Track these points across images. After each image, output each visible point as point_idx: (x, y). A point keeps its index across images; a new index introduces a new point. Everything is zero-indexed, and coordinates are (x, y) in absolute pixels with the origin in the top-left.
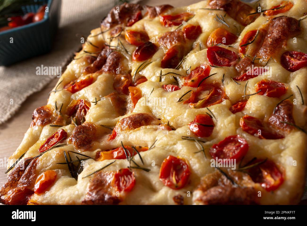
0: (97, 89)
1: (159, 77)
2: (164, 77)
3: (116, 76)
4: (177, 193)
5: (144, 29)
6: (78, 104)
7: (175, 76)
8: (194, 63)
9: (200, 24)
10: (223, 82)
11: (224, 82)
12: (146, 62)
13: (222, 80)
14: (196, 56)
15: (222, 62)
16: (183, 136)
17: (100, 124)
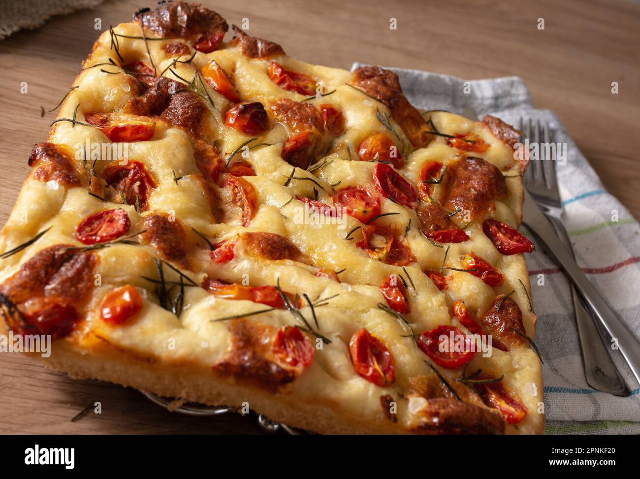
0: (174, 155)
1: (288, 178)
2: (297, 181)
3: (197, 142)
4: (384, 392)
5: (234, 70)
6: (128, 168)
7: (317, 188)
8: (348, 178)
9: (342, 110)
10: (407, 231)
11: (409, 232)
12: (255, 139)
13: (407, 228)
14: (352, 166)
15: (398, 196)
16: (381, 304)
17: (191, 226)
